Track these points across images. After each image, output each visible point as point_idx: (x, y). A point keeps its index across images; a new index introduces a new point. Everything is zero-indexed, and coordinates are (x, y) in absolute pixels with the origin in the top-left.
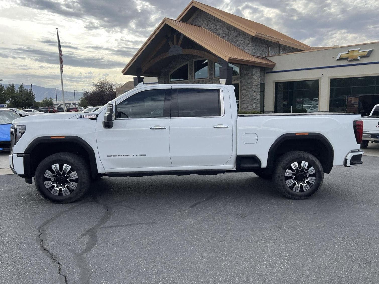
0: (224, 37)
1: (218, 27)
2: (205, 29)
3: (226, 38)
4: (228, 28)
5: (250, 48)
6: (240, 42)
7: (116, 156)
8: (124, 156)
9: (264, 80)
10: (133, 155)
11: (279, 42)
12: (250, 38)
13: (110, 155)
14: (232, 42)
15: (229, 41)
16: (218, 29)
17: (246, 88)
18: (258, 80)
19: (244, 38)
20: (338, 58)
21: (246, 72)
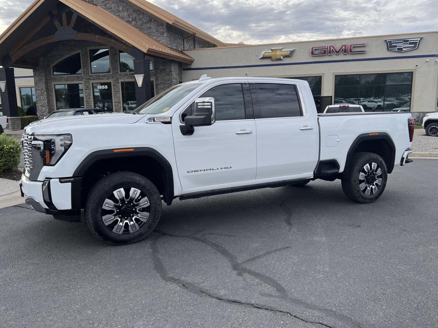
0: (131, 22)
1: (121, 8)
2: (103, 9)
3: (133, 24)
4: (134, 11)
5: (165, 38)
6: (152, 30)
7: (198, 171)
8: (207, 170)
9: (181, 78)
10: (218, 169)
11: (196, 34)
12: (164, 26)
13: (190, 170)
14: (141, 29)
15: (137, 27)
16: (121, 11)
17: (164, 86)
18: (176, 78)
19: (156, 25)
20: (261, 56)
21: (162, 68)
